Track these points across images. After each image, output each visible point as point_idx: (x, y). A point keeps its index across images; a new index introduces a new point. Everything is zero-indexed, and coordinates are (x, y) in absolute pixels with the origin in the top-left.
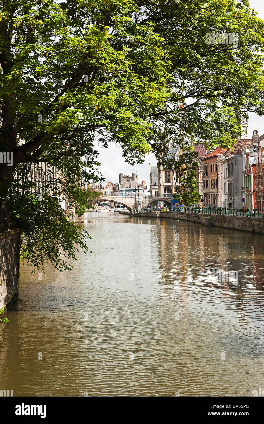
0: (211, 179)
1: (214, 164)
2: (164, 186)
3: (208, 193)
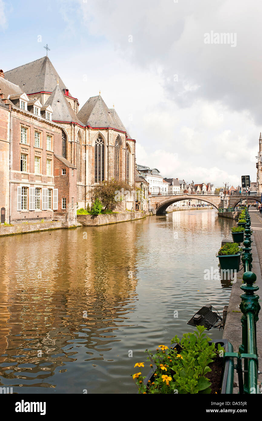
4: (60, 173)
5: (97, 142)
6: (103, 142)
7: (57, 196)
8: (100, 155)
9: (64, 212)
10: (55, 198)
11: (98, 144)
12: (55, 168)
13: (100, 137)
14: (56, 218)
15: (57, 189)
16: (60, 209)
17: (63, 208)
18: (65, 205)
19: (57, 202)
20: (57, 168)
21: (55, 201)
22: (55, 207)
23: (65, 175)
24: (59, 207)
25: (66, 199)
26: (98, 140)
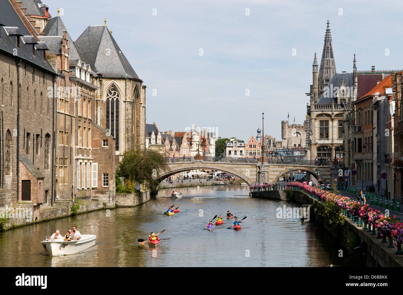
0: (366, 136)
1: (369, 111)
2: (317, 146)
3: (361, 161)
4: (100, 144)
5: (109, 95)
6: (118, 96)
7: (97, 171)
8: (113, 113)
9: (106, 190)
10: (94, 173)
11: (110, 98)
12: (94, 139)
13: (114, 88)
14: (95, 197)
15: (97, 164)
16: (100, 187)
17: (104, 185)
18: (107, 181)
19: (97, 179)
20: (96, 139)
21: (94, 177)
22: (95, 184)
23: (107, 147)
24: (99, 185)
25: (107, 175)
26: (110, 93)
